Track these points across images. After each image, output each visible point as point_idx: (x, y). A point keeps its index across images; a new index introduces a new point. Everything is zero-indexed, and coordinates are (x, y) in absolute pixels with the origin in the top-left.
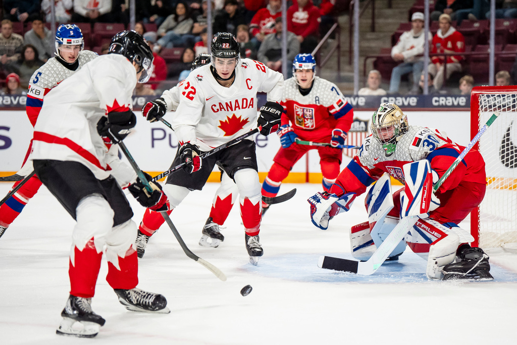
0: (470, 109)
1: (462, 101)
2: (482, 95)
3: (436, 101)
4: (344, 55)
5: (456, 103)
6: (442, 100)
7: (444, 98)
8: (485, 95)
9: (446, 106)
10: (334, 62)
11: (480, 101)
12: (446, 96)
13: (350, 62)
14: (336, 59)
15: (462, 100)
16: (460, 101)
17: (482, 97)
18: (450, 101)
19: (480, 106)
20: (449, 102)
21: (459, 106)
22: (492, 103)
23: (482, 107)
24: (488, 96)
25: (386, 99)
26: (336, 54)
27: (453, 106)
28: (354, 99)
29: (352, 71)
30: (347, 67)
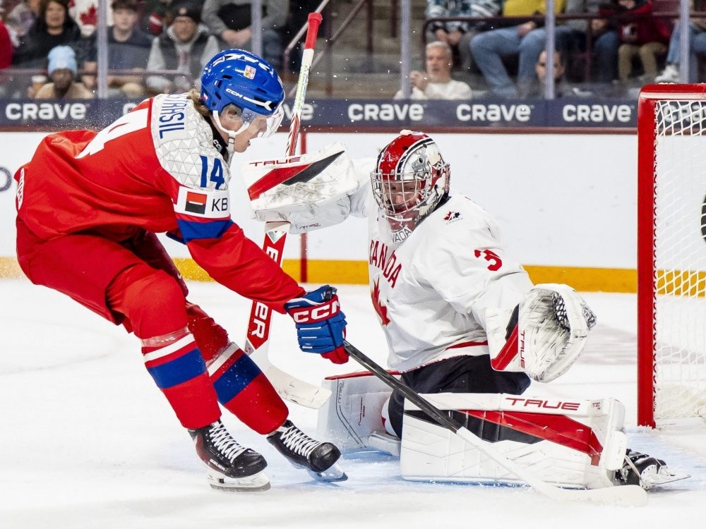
0: (636, 129)
1: (623, 112)
2: (662, 103)
3: (570, 113)
4: (381, 17)
5: (610, 118)
6: (583, 113)
7: (586, 108)
8: (668, 102)
9: (591, 123)
10: (359, 32)
11: (657, 114)
12: (590, 102)
13: (394, 32)
14: (364, 25)
15: (624, 110)
16: (620, 113)
17: (661, 107)
18: (598, 113)
19: (658, 126)
20: (597, 116)
21: (617, 123)
22: (682, 117)
23: (661, 127)
24: (674, 104)
25: (467, 107)
26: (364, 13)
27: (605, 123)
28: (401, 109)
29: (397, 51)
30: (387, 42)
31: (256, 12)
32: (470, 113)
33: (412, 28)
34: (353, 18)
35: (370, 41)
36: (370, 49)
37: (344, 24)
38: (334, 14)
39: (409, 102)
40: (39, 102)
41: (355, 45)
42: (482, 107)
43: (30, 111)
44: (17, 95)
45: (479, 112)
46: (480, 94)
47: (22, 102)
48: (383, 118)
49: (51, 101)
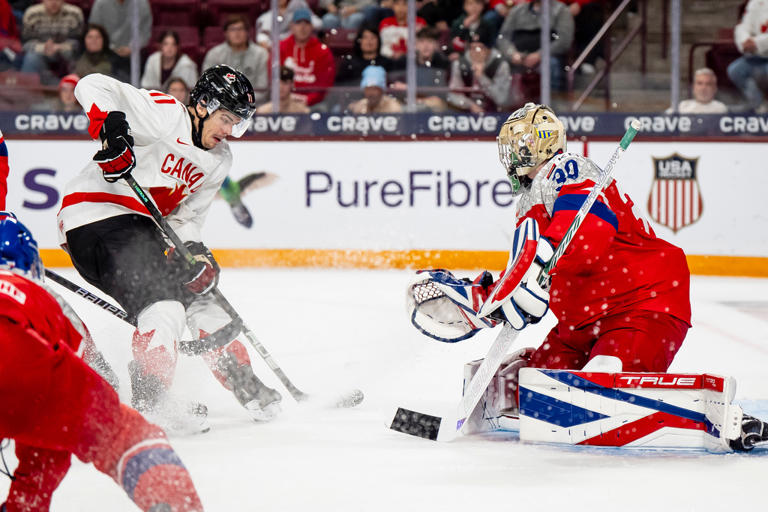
4: (653, 42)
10: (634, 54)
13: (665, 54)
14: (638, 48)
25: (729, 120)
26: (638, 38)
28: (672, 121)
29: (668, 71)
30: (658, 63)
31: (545, 37)
32: (732, 124)
33: (681, 50)
34: (630, 42)
35: (644, 61)
36: (643, 69)
37: (620, 48)
38: (613, 39)
39: (677, 115)
40: (356, 116)
41: (630, 67)
42: (743, 120)
43: (349, 123)
44: (337, 109)
45: (739, 124)
46: (739, 108)
47: (341, 115)
48: (655, 129)
49: (367, 115)
